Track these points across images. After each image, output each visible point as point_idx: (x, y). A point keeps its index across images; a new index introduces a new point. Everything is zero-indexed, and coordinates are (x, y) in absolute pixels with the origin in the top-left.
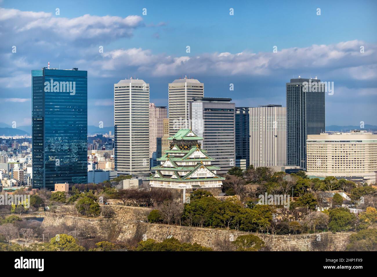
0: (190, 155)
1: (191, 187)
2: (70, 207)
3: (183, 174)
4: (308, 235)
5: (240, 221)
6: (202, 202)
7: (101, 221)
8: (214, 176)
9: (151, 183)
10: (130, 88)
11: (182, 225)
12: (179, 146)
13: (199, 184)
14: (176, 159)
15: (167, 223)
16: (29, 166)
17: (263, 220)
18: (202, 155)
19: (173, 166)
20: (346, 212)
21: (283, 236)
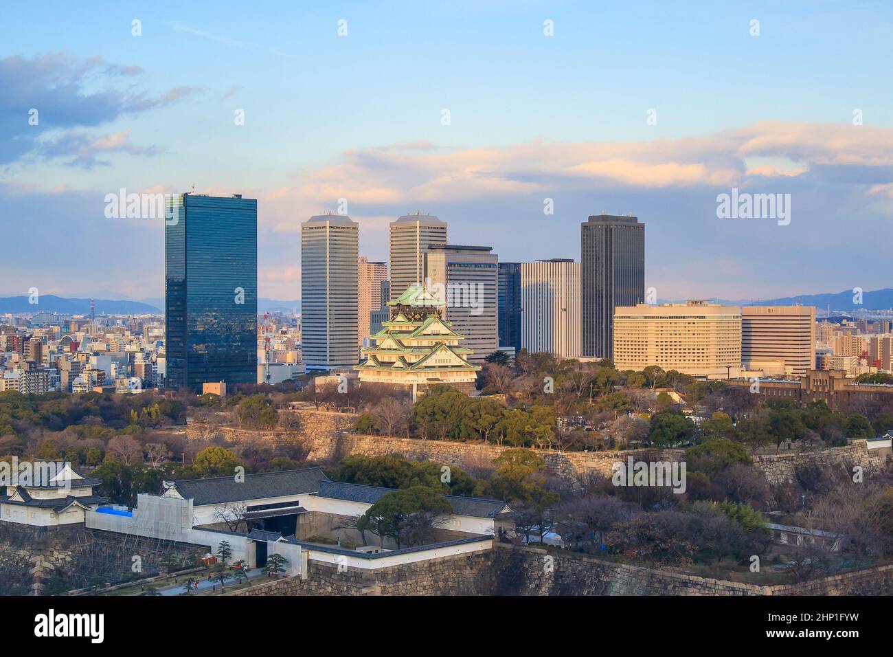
0: (424, 329)
1: (426, 382)
2: (228, 414)
3: (413, 360)
4: (616, 452)
5: (505, 430)
6: (442, 401)
7: (278, 435)
8: (463, 363)
9: (360, 375)
10: (328, 229)
11: (411, 437)
12: (406, 314)
13: (438, 376)
14: (400, 337)
15: (386, 435)
16: (160, 356)
17: (542, 428)
18: (444, 330)
19: (395, 347)
20: (677, 416)
21: (574, 453)
